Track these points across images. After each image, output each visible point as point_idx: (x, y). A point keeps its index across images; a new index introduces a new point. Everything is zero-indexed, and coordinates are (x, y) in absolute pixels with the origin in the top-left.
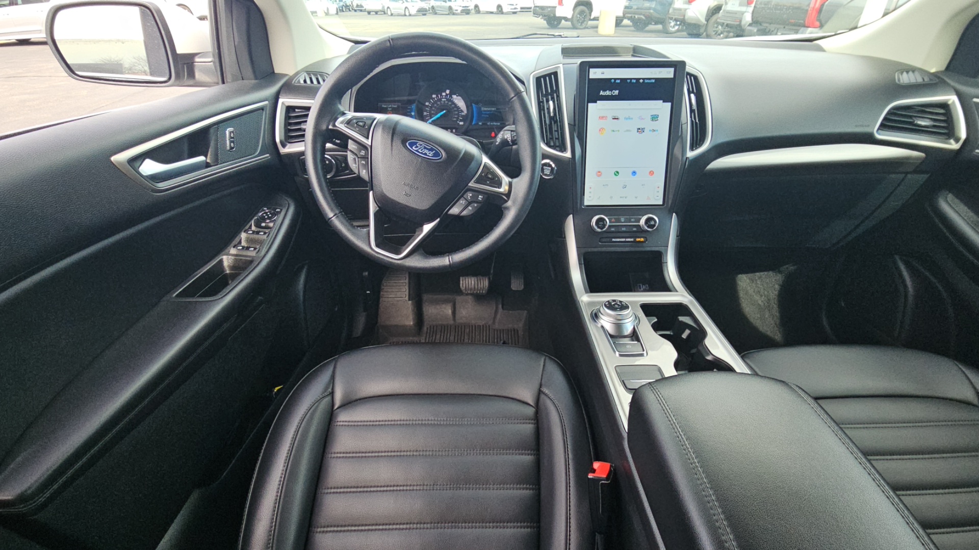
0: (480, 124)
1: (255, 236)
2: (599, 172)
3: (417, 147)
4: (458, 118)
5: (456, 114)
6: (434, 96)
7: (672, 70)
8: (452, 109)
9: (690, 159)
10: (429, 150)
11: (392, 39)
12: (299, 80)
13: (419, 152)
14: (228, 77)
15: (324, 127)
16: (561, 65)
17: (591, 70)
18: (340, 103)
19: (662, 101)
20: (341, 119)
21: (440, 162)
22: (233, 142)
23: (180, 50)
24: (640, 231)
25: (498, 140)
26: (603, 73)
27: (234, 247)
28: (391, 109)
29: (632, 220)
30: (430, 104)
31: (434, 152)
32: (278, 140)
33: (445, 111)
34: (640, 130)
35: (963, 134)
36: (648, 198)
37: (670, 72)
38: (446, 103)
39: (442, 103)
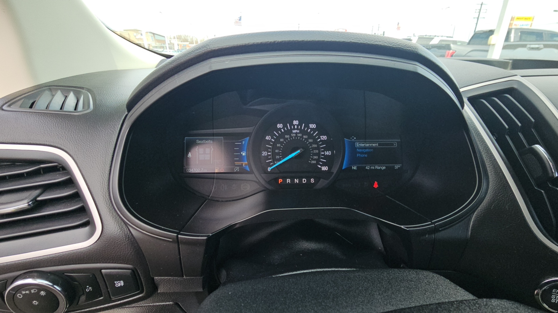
0: (354, 168)
4: (318, 161)
5: (316, 155)
6: (279, 126)
30: (272, 138)
33: (299, 151)
38: (299, 136)
39: (293, 136)
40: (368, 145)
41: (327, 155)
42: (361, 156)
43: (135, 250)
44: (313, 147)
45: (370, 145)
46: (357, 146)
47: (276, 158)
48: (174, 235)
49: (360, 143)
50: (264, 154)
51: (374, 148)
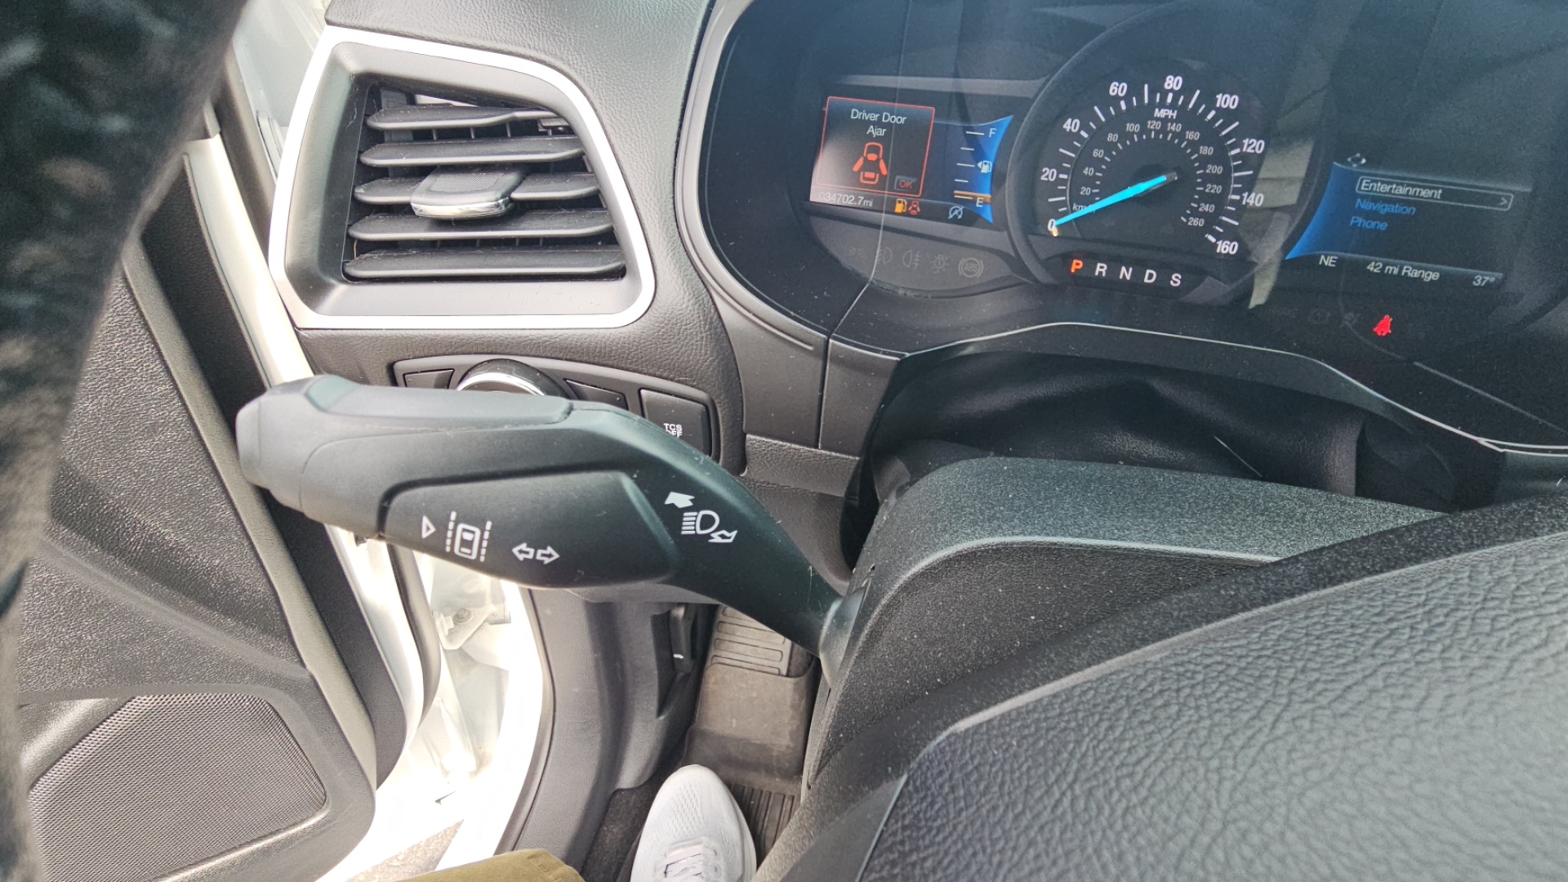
4: (1211, 220)
6: (1117, 89)
28: (882, 132)
30: (1084, 126)
33: (1162, 179)
38: (1171, 131)
39: (1152, 127)
40: (1402, 190)
41: (1247, 203)
42: (1366, 224)
43: (720, 356)
44: (1208, 171)
45: (1412, 191)
46: (1363, 188)
47: (1082, 193)
48: (819, 337)
49: (1377, 182)
50: (1047, 177)
51: (1422, 205)
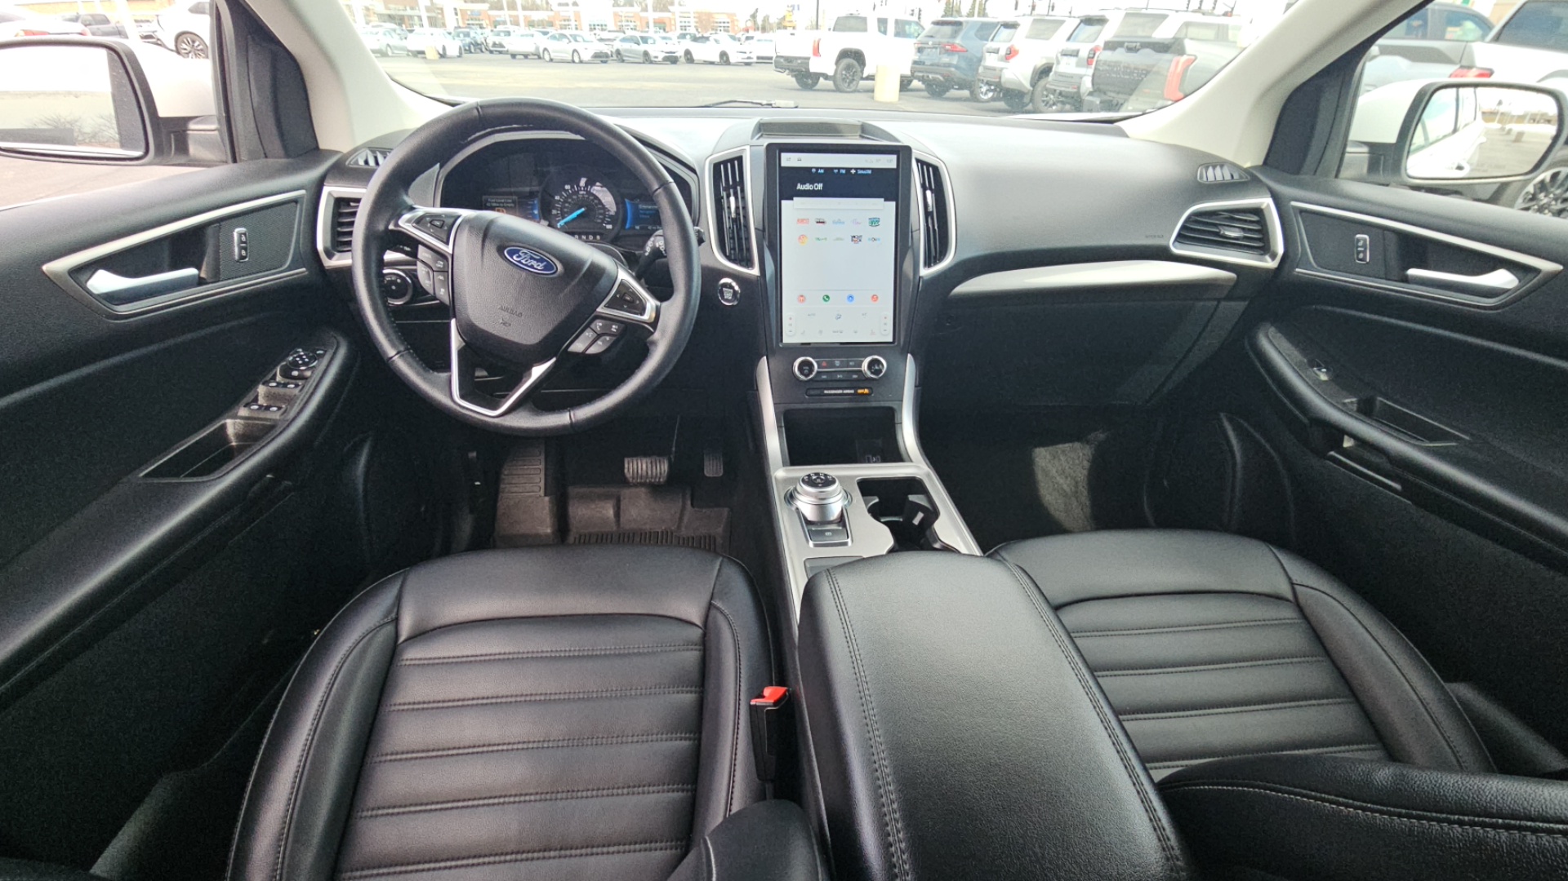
0: (638, 227)
1: (281, 390)
2: (802, 296)
3: (519, 256)
4: (601, 219)
5: (601, 214)
6: (567, 187)
7: (894, 157)
8: (592, 206)
9: (925, 278)
10: (538, 261)
11: (481, 107)
12: (357, 160)
13: (522, 263)
14: (242, 152)
15: (381, 227)
16: (748, 148)
17: (783, 155)
18: (407, 194)
19: (883, 199)
20: (407, 216)
21: (552, 279)
22: (245, 249)
23: (163, 112)
24: (863, 380)
25: (648, 249)
26: (799, 160)
27: (245, 406)
29: (851, 363)
30: (561, 197)
31: (545, 263)
32: (320, 247)
33: (583, 209)
34: (856, 239)
35: (1280, 248)
36: (873, 333)
37: (891, 161)
